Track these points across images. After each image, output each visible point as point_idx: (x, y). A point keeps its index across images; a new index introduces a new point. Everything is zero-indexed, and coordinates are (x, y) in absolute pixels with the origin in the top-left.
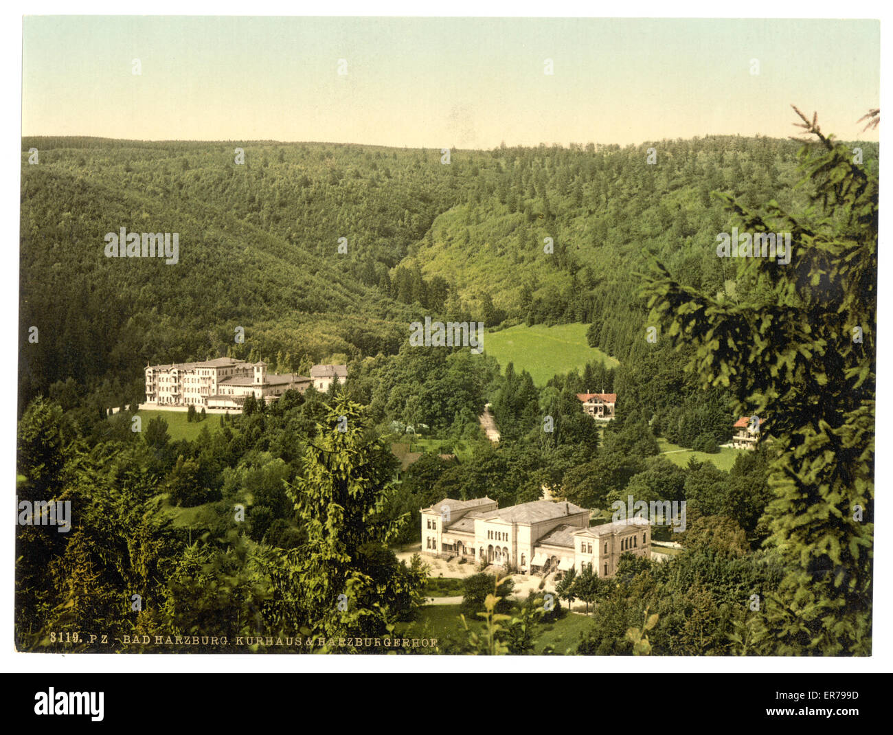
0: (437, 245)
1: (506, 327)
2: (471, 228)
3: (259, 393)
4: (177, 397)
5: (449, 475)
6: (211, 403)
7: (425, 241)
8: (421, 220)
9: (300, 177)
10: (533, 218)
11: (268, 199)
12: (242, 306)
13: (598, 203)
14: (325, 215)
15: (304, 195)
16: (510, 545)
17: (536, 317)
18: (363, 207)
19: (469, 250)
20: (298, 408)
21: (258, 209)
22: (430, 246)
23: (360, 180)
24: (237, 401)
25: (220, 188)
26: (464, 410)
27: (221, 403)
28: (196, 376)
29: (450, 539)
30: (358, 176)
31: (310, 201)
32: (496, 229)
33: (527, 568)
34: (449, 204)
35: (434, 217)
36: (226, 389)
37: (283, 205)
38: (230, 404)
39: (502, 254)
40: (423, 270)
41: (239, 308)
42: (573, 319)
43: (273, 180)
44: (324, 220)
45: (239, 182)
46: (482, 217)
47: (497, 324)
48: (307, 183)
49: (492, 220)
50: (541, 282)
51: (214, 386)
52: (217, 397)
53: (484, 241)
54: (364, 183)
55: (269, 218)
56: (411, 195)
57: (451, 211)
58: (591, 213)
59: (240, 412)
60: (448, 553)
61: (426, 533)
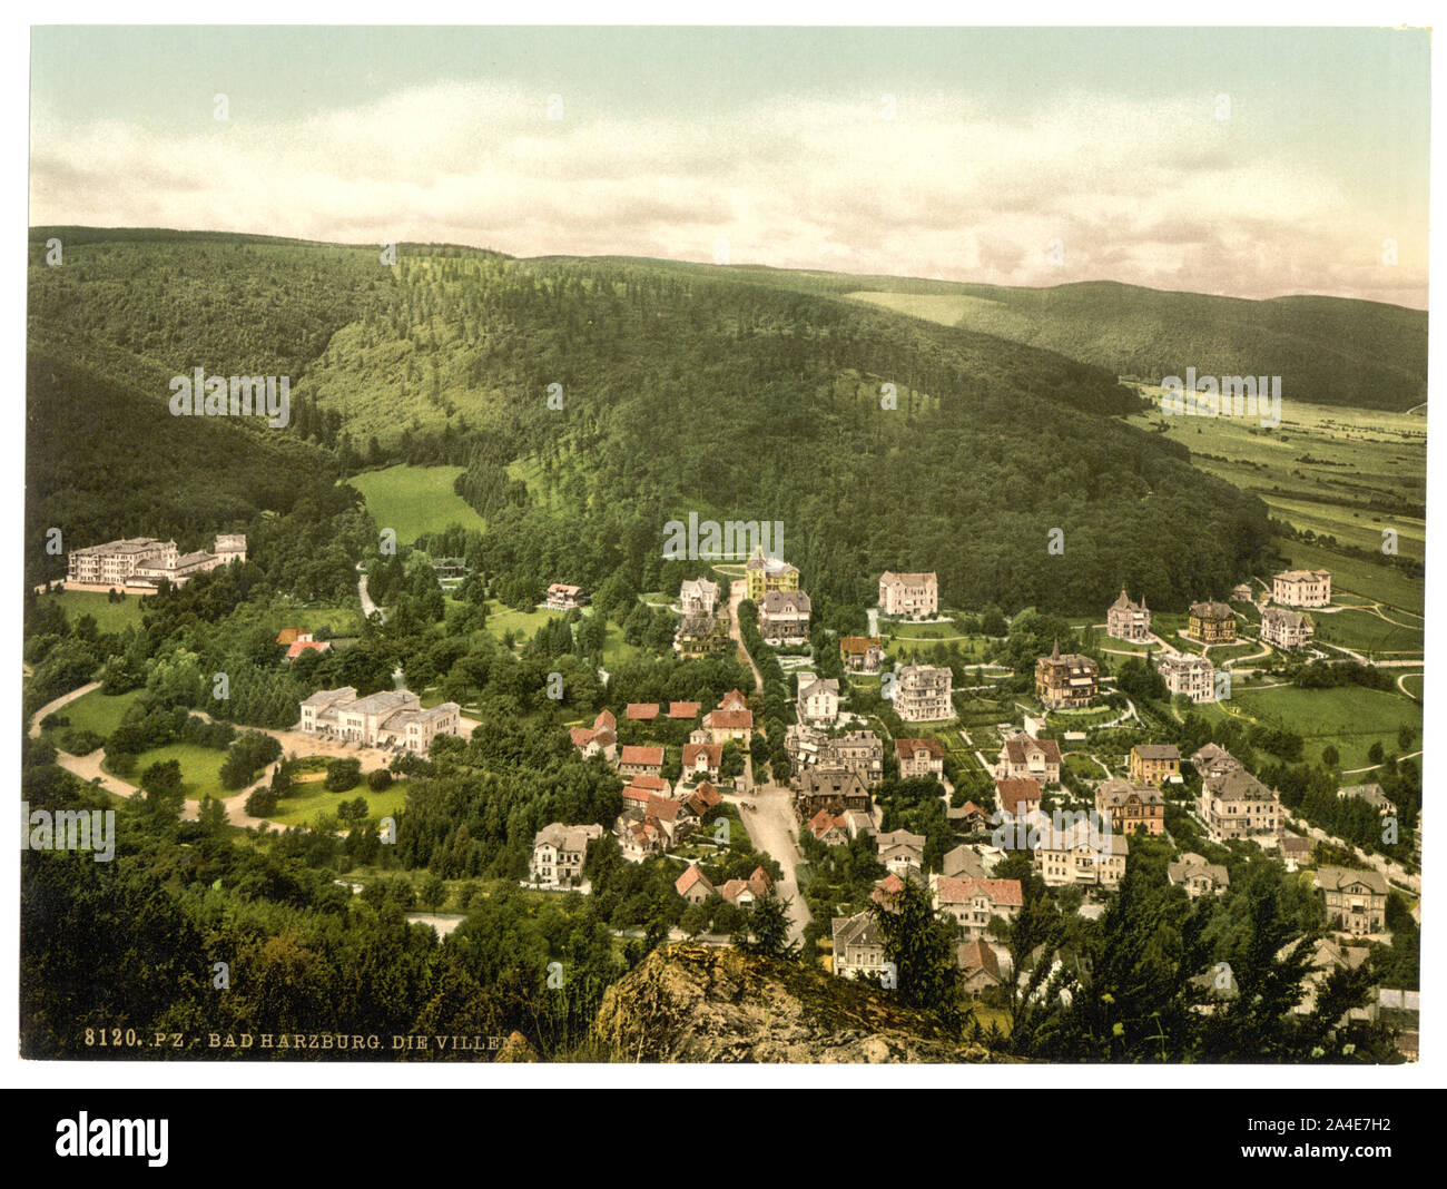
0: (333, 367)
1: (390, 466)
2: (365, 352)
3: (171, 576)
4: (98, 577)
5: (323, 666)
6: (130, 583)
7: (321, 360)
8: (317, 339)
9: (199, 297)
10: (420, 348)
11: (169, 318)
12: (152, 474)
13: (477, 338)
14: (225, 335)
15: (205, 315)
16: (362, 729)
17: (416, 459)
18: (263, 326)
19: (361, 375)
20: (204, 590)
21: (160, 328)
22: (327, 366)
23: (259, 300)
24: (153, 582)
25: (119, 305)
26: (343, 585)
27: (138, 584)
28: (115, 560)
29: (322, 724)
30: (258, 295)
31: (210, 321)
32: (386, 355)
33: (374, 744)
34: (347, 320)
35: (331, 334)
36: (142, 572)
37: (183, 324)
38: (146, 584)
39: (391, 382)
40: (319, 394)
41: (148, 477)
42: (446, 463)
43: (174, 299)
44: (225, 340)
45: (140, 299)
46: (375, 340)
47: (383, 463)
48: (208, 304)
49: (383, 346)
50: (422, 421)
51: (132, 568)
52: (135, 578)
53: (376, 366)
54: (264, 302)
55: (169, 338)
56: (309, 313)
57: (347, 330)
58: (470, 347)
59: (156, 592)
60: (320, 733)
61: (304, 719)
